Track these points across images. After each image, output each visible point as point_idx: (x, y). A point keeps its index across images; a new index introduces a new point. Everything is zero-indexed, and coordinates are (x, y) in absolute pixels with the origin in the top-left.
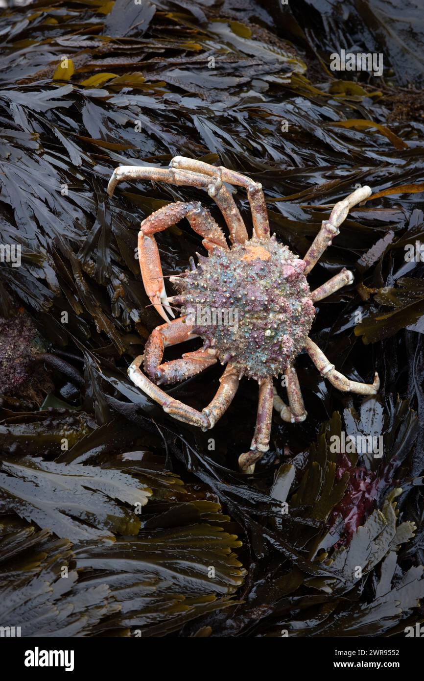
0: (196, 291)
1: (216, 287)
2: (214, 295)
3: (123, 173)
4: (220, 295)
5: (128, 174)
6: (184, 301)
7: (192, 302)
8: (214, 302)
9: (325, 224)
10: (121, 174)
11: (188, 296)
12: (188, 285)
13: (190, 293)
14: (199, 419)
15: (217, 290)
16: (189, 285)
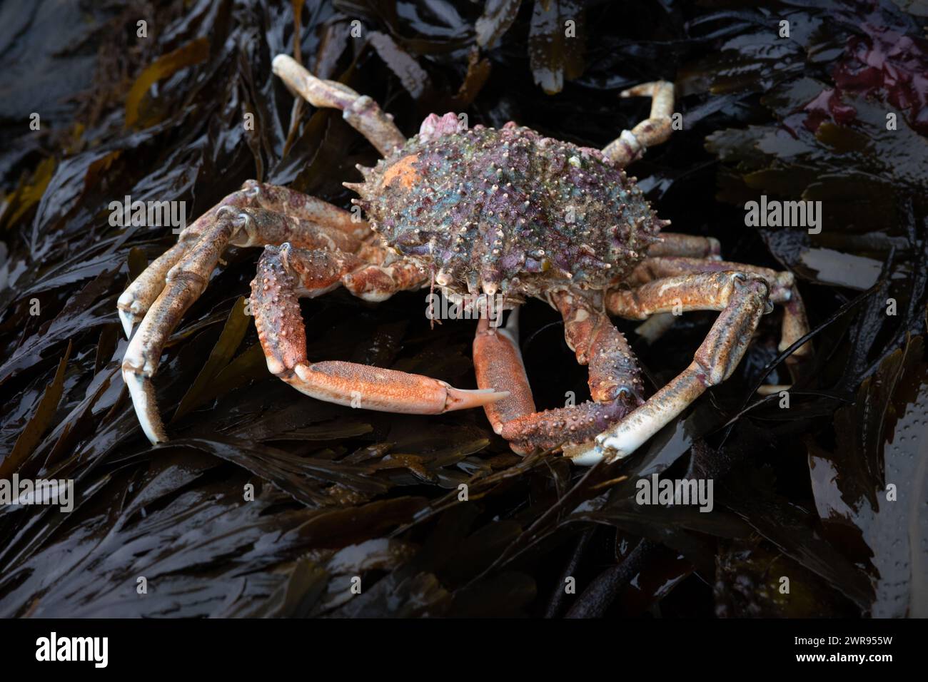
0: (475, 246)
1: (473, 208)
2: (491, 212)
3: (144, 355)
4: (491, 202)
5: (149, 345)
6: (496, 268)
7: (501, 253)
8: (507, 215)
9: (352, 112)
10: (142, 359)
11: (485, 260)
12: (460, 259)
13: (479, 258)
14: (750, 296)
15: (480, 206)
16: (461, 255)
